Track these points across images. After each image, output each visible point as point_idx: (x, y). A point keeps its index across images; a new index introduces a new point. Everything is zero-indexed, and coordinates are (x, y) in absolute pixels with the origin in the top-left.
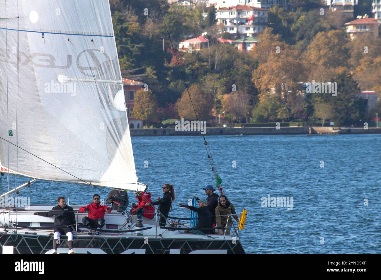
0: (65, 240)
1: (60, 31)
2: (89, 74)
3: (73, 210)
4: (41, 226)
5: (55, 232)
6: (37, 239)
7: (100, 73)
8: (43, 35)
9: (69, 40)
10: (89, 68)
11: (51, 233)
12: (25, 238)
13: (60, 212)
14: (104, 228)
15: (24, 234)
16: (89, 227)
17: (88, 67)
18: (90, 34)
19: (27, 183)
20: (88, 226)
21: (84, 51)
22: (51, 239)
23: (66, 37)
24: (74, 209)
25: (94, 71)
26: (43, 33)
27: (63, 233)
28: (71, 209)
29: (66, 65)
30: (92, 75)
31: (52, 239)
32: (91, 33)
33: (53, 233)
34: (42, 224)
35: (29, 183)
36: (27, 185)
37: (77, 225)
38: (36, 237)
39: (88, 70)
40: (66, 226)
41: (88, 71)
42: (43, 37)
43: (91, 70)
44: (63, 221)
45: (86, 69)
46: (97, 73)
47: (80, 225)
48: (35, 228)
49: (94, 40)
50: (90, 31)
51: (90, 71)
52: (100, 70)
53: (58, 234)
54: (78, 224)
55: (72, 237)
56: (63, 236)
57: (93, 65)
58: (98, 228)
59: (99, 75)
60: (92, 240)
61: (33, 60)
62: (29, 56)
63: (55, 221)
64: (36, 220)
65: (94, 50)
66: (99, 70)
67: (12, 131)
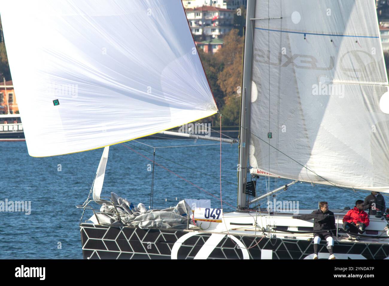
0: (324, 245)
1: (323, 32)
2: (352, 76)
3: (333, 215)
4: (299, 230)
5: (314, 236)
6: (297, 243)
7: (364, 75)
8: (305, 36)
9: (332, 41)
10: (353, 70)
11: (311, 237)
12: (284, 243)
15: (283, 238)
16: (349, 232)
17: (352, 68)
18: (354, 35)
19: (284, 187)
20: (348, 231)
21: (348, 52)
22: (311, 243)
23: (329, 38)
24: (334, 214)
25: (358, 73)
26: (305, 34)
27: (323, 238)
28: (332, 213)
29: (329, 66)
30: (356, 77)
31: (313, 244)
32: (355, 33)
33: (313, 238)
34: (300, 228)
35: (286, 186)
36: (284, 188)
37: (338, 230)
38: (296, 241)
39: (352, 71)
40: (327, 230)
41: (351, 72)
42: (305, 38)
43: (355, 71)
44: (323, 225)
45: (350, 71)
46: (362, 75)
47: (341, 231)
48: (293, 232)
49: (358, 41)
50: (355, 32)
51: (354, 73)
52: (365, 72)
53: (319, 239)
54: (339, 229)
55: (333, 242)
56: (323, 241)
57: (357, 66)
58: (359, 233)
59: (364, 77)
60: (353, 246)
61: (294, 61)
62: (290, 57)
63: (314, 225)
64: (293, 223)
65: (358, 51)
66: (363, 71)
67: (271, 133)
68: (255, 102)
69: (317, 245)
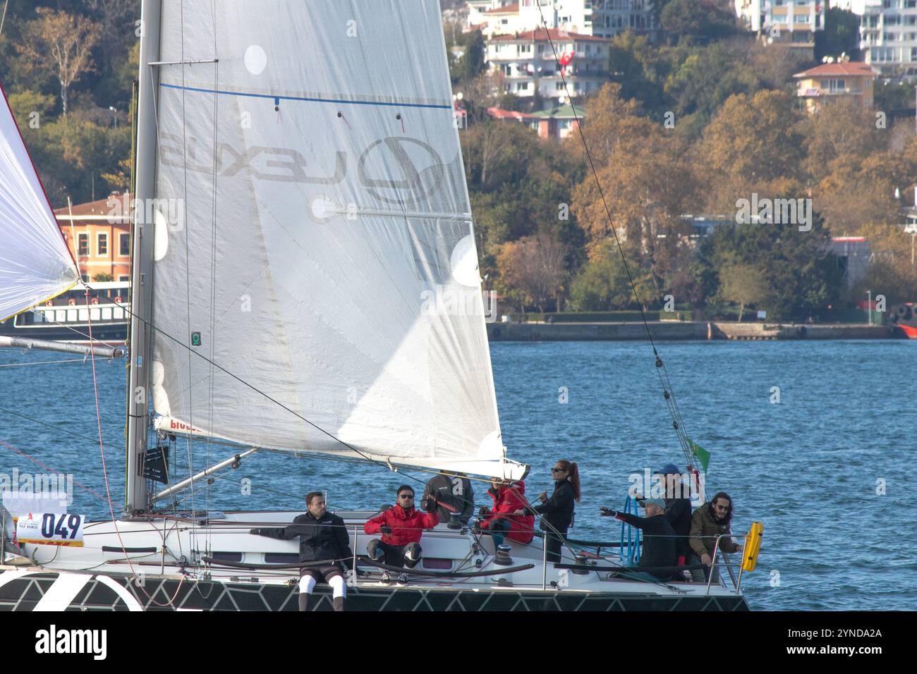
0: (325, 595)
1: (319, 95)
2: (388, 197)
3: (343, 524)
4: (266, 560)
5: (301, 576)
6: (259, 592)
7: (416, 194)
8: (277, 103)
9: (340, 115)
10: (390, 184)
11: (292, 578)
12: (231, 591)
13: (313, 529)
14: (420, 567)
15: (228, 581)
16: (384, 563)
17: (388, 179)
18: (393, 102)
19: (233, 459)
20: (380, 560)
21: (379, 142)
22: (293, 592)
23: (333, 109)
24: (345, 521)
25: (402, 190)
26: (277, 99)
27: (321, 578)
29: (332, 175)
30: (395, 198)
31: (297, 593)
32: (395, 98)
33: (298, 578)
34: (269, 556)
35: (238, 458)
36: (233, 463)
37: (356, 559)
38: (257, 588)
39: (388, 187)
40: (330, 561)
41: (386, 189)
42: (277, 109)
43: (394, 187)
44: (320, 548)
45: (382, 186)
46: (410, 194)
47: (364, 560)
48: (252, 567)
49: (403, 116)
50: (394, 94)
51: (392, 189)
52: (417, 188)
53: (310, 581)
54: (357, 556)
55: (344, 589)
56: (321, 585)
57: (399, 176)
58: (405, 567)
59: (415, 200)
60: (390, 597)
61: (250, 163)
62: (241, 154)
63: (302, 549)
64: (254, 546)
65: (402, 139)
66: (414, 187)
67: (199, 333)
68: (163, 260)
69: (308, 595)
